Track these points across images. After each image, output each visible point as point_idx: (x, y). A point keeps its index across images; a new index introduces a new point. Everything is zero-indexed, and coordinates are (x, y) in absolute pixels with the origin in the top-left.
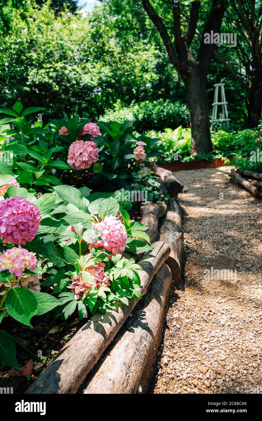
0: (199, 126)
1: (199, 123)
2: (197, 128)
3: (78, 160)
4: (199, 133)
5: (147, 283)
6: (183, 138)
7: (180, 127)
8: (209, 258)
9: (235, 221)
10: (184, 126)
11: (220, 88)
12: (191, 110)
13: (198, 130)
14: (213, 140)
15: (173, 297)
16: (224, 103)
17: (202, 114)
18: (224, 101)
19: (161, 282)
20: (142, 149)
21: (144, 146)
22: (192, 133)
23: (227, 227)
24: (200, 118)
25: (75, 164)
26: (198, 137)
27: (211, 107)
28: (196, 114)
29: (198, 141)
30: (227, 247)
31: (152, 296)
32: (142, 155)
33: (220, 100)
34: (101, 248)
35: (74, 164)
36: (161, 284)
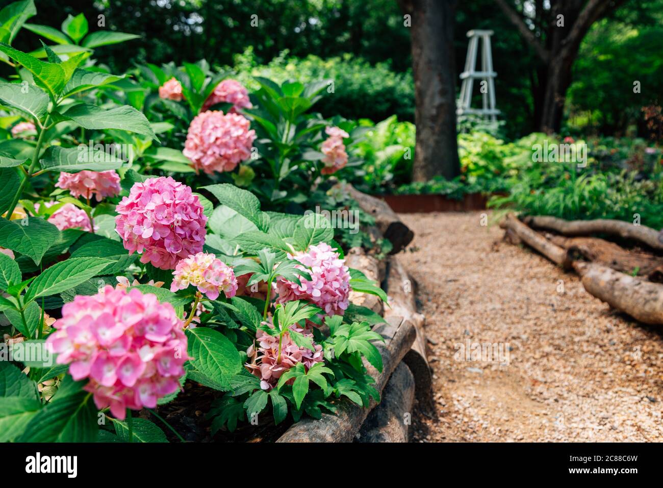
0: (434, 119)
1: (434, 112)
2: (429, 123)
3: (210, 152)
4: (433, 134)
5: (383, 383)
6: (396, 143)
7: (393, 118)
8: (477, 373)
9: (524, 311)
10: (402, 119)
11: (480, 41)
12: (418, 83)
13: (432, 128)
14: (462, 152)
15: (418, 431)
16: (488, 72)
17: (443, 93)
18: (487, 70)
19: (399, 393)
20: (339, 143)
21: (343, 138)
22: (418, 133)
23: (508, 320)
24: (438, 101)
25: (203, 161)
26: (431, 142)
27: (460, 82)
28: (429, 93)
29: (430, 151)
30: (513, 356)
31: (389, 413)
32: (339, 155)
33: (479, 67)
34: (306, 299)
35: (198, 161)
36: (400, 398)
